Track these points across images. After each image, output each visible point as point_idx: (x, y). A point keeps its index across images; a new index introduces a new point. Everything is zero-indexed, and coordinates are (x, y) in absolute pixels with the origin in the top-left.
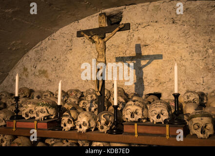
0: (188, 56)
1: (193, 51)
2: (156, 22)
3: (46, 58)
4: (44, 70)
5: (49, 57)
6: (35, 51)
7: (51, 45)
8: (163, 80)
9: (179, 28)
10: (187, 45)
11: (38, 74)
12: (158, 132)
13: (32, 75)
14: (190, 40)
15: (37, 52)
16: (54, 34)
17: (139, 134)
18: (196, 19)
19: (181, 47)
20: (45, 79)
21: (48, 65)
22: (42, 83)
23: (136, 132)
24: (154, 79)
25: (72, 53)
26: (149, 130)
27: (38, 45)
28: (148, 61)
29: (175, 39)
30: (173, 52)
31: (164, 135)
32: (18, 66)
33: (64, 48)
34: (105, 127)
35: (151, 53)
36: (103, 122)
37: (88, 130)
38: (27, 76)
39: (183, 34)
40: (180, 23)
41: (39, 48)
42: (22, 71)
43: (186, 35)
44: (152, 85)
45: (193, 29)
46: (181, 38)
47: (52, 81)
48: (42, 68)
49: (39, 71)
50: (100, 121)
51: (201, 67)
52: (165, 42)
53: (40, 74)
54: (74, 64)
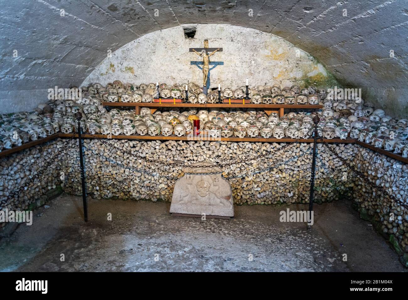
0: (240, 64)
1: (243, 61)
2: (221, 39)
3: (132, 58)
4: (130, 67)
5: (135, 57)
6: (122, 51)
7: (137, 47)
8: (223, 79)
9: (235, 45)
10: (239, 57)
11: (124, 70)
12: (240, 102)
13: (118, 71)
14: (241, 54)
15: (123, 51)
16: (139, 38)
17: (231, 103)
18: (246, 40)
19: (236, 58)
20: (131, 74)
21: (134, 63)
22: (128, 77)
23: (230, 102)
24: (217, 78)
25: (156, 56)
26: (236, 101)
27: (124, 46)
28: (213, 66)
29: (232, 52)
30: (231, 61)
31: (242, 103)
32: (105, 62)
33: (149, 50)
34: (213, 101)
35: (216, 61)
36: (212, 98)
37: (204, 103)
38: (114, 71)
39: (237, 50)
40: (236, 41)
41: (125, 49)
42: (109, 66)
43: (239, 50)
44: (215, 82)
45: (244, 46)
46: (236, 52)
47: (138, 76)
48: (128, 65)
49: (126, 68)
50: (210, 98)
51: (247, 72)
52: (226, 53)
53: (126, 70)
54: (157, 64)
